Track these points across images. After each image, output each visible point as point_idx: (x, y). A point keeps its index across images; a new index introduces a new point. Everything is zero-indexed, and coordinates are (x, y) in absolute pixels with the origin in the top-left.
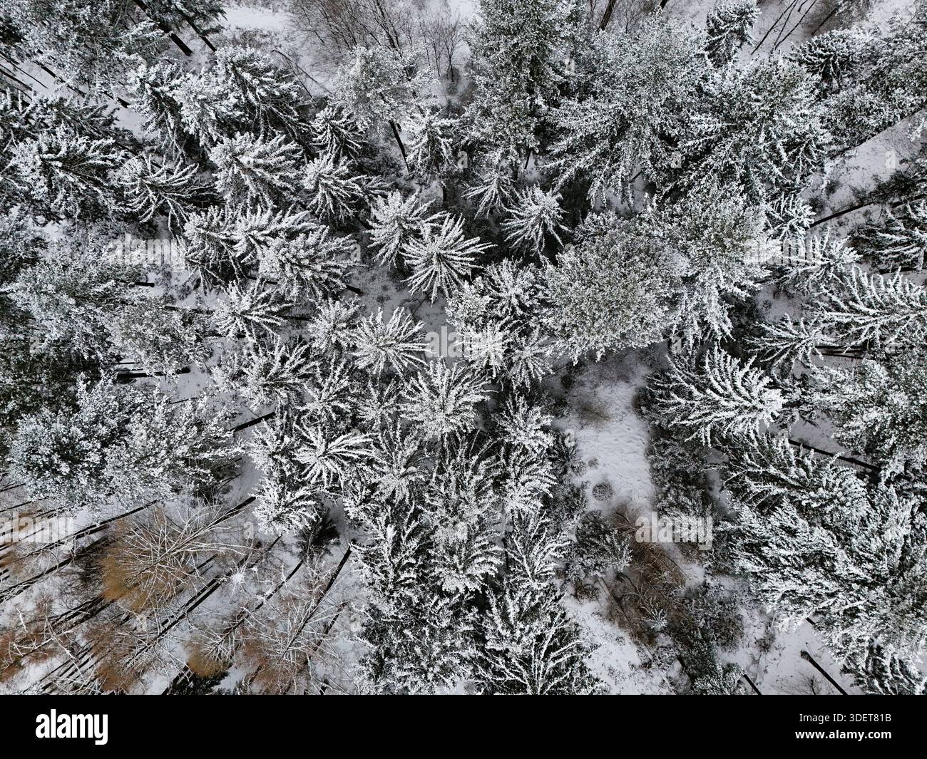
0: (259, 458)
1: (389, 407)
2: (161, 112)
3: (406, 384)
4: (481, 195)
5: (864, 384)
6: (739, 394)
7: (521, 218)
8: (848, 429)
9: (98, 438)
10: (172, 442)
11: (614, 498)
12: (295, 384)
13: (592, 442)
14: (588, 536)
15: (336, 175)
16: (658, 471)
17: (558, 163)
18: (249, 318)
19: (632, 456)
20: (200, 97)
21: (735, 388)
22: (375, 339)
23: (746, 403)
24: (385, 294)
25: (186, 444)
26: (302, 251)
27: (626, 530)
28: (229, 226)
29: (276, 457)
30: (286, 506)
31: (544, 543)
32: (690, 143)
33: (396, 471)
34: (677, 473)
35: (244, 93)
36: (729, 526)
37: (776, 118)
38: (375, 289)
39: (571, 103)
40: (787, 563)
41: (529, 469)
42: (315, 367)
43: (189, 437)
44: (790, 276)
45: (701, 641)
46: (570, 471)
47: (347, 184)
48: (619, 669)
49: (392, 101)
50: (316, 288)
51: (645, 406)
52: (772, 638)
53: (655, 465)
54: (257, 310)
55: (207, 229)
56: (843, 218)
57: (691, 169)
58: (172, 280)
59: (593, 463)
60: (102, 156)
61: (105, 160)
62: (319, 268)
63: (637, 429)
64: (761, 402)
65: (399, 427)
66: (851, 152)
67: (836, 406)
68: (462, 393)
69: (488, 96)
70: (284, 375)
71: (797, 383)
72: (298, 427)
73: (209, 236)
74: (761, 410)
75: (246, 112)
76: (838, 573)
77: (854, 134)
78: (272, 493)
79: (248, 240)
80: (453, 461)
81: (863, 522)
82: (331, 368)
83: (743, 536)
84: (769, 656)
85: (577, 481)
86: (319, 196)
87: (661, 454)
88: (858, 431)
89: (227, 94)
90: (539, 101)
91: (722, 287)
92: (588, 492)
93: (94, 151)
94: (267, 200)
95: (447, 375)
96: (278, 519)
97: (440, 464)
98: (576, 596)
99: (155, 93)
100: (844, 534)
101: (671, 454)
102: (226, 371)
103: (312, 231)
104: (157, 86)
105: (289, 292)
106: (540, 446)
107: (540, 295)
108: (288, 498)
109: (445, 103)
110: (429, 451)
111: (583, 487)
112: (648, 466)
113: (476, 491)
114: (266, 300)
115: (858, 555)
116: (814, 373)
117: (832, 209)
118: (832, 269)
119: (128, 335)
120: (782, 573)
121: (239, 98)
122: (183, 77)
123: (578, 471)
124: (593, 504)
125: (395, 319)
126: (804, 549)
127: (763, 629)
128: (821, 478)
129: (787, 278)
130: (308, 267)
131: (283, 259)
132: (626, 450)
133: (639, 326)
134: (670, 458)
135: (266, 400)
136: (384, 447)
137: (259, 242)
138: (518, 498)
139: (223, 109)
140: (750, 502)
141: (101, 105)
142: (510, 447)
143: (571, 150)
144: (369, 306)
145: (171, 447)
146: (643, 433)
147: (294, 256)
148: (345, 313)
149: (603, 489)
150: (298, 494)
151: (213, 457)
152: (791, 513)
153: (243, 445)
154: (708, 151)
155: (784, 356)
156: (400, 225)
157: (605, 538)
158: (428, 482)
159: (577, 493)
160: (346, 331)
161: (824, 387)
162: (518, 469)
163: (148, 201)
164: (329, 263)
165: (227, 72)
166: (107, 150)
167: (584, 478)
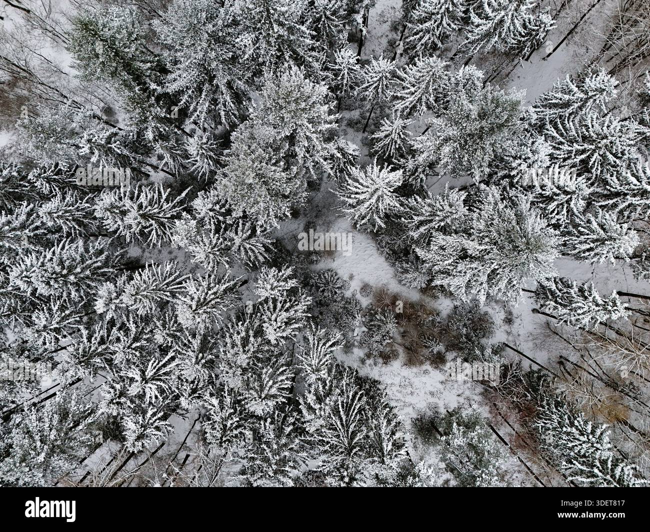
11: (373, 289)
12: (104, 349)
13: (344, 265)
15: (65, 206)
16: (388, 258)
19: (371, 259)
24: (172, 256)
32: (246, 56)
45: (467, 342)
48: (436, 389)
52: (510, 313)
59: (351, 277)
63: (365, 241)
84: (516, 325)
85: (348, 294)
92: (358, 296)
98: (386, 363)
111: (353, 295)
112: (383, 259)
123: (344, 288)
124: (365, 302)
127: (503, 311)
132: (366, 257)
134: (388, 246)
146: (370, 241)
149: (365, 288)
152: (439, 237)
157: (376, 318)
167: (351, 290)
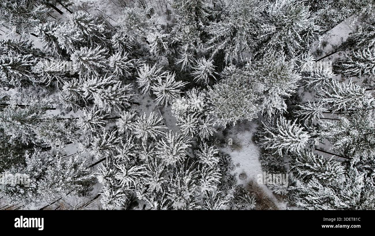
0: (100, 179)
1: (151, 153)
2: (50, 41)
3: (157, 143)
4: (182, 63)
5: (341, 127)
6: (291, 136)
7: (199, 70)
8: (336, 145)
9: (35, 177)
10: (64, 176)
11: (248, 178)
12: (112, 147)
13: (237, 157)
14: (238, 195)
15: (122, 60)
16: (264, 166)
17: (211, 47)
18: (92, 122)
19: (253, 161)
20: (64, 35)
21: (289, 133)
22: (142, 127)
23: (294, 139)
24: (149, 104)
25: (70, 176)
26: (110, 94)
27: (253, 192)
28: (80, 86)
29: (107, 178)
30: (113, 197)
31: (219, 202)
32: (262, 36)
33: (155, 180)
34: (272, 166)
35: (83, 31)
36: (293, 188)
37: (294, 24)
38: (145, 102)
39: (213, 23)
40: (316, 202)
41: (210, 173)
42: (120, 139)
43: (71, 173)
44: (308, 85)
46: (229, 169)
47: (128, 63)
49: (142, 29)
50: (118, 107)
51: (256, 140)
53: (263, 164)
54: (95, 119)
55: (72, 88)
56: (330, 56)
57: (264, 46)
58: (63, 106)
59: (238, 165)
60: (27, 62)
61: (29, 63)
62: (118, 99)
63: (255, 150)
64: (300, 139)
65: (156, 161)
66: (329, 32)
67: (331, 137)
68: (179, 146)
69: (181, 23)
70: (108, 144)
71: (315, 128)
72: (115, 165)
73: (73, 91)
74: (299, 142)
75: (84, 38)
76: (336, 205)
77: (329, 25)
78: (107, 193)
79: (88, 91)
80: (179, 173)
81: (345, 183)
82: (127, 139)
83: (299, 192)
85: (232, 173)
86: (116, 69)
87: (265, 159)
88: (340, 146)
89: (76, 32)
90: (201, 24)
91: (280, 94)
92: (237, 177)
93: (24, 60)
94: (96, 73)
95: (173, 138)
96: (110, 203)
97: (174, 175)
99: (46, 34)
100: (337, 189)
101: (269, 159)
102: (84, 145)
103: (115, 83)
104: (47, 31)
105: (107, 110)
106: (213, 163)
107: (208, 102)
108: (114, 194)
109: (166, 25)
110: (169, 169)
111: (235, 175)
112: (260, 164)
113: (188, 185)
114: (98, 114)
115: (343, 197)
116: (321, 123)
117: (326, 53)
118: (324, 81)
119: (43, 135)
120: (314, 207)
121: (80, 33)
122: (57, 27)
123: (232, 169)
124: (239, 182)
125: (151, 117)
126: (322, 196)
128: (326, 167)
129: (307, 86)
130: (114, 99)
131: (103, 98)
132: (251, 158)
133: (248, 113)
134: (268, 161)
135: (101, 156)
136: (151, 170)
137: (93, 91)
138: (206, 186)
139: (74, 38)
140: (300, 178)
141: (26, 40)
142: (201, 165)
143: (216, 42)
144: (143, 109)
145: (64, 178)
146: (257, 151)
147: (107, 96)
148: (131, 117)
149: (243, 175)
150: (118, 192)
151: (82, 179)
152: (316, 182)
153: (94, 174)
154: (269, 38)
155: (309, 117)
156: (149, 79)
157: (245, 196)
158: (169, 183)
159: (232, 178)
160: (131, 124)
161: (325, 129)
162: (205, 174)
163: (48, 78)
164: (122, 96)
165: (74, 23)
166: (29, 59)
167: (235, 172)
